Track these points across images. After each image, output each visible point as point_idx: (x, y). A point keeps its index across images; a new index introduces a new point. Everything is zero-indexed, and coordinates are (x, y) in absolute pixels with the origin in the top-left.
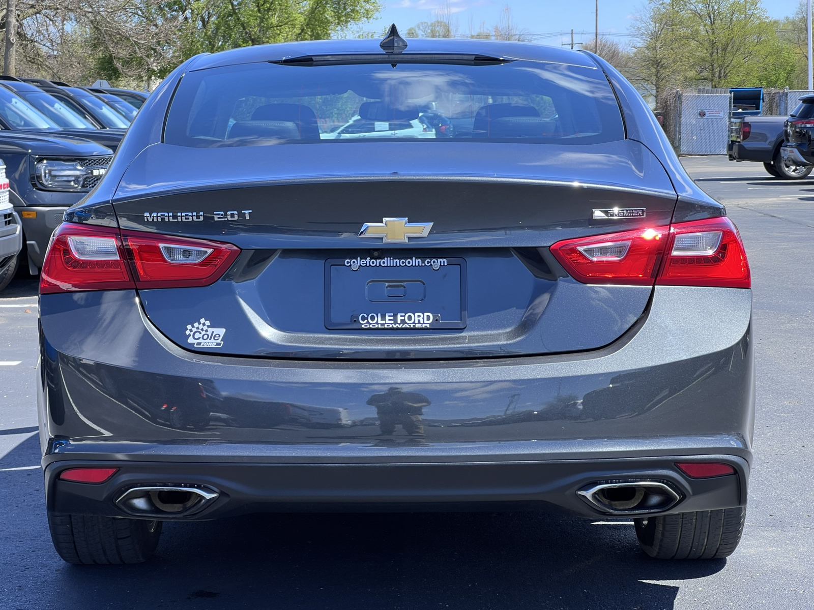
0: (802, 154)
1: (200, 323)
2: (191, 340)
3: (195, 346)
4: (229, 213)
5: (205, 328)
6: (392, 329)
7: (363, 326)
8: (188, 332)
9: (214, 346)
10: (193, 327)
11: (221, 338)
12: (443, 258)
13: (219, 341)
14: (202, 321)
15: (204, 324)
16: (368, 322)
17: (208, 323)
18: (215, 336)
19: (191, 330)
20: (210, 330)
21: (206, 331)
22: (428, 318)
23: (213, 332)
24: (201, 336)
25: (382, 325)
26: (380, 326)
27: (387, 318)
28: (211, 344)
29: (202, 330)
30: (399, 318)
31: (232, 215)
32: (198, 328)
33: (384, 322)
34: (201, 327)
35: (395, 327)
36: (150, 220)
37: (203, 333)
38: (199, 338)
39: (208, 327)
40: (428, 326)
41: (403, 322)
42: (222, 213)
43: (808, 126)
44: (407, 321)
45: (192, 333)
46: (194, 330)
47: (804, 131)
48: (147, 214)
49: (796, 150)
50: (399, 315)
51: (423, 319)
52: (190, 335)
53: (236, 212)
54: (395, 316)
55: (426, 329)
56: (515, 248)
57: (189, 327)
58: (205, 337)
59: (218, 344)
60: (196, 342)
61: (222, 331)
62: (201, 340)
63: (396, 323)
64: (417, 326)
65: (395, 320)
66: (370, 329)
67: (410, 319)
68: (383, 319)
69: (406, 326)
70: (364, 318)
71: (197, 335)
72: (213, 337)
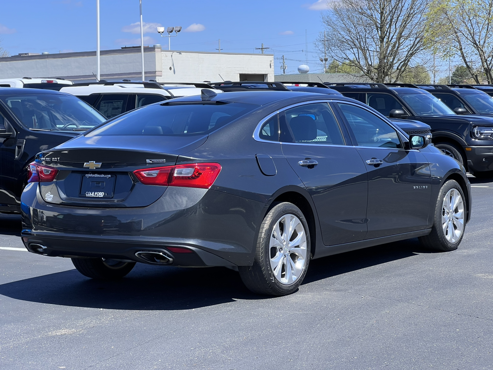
6: (93, 197)
7: (86, 196)
8: (46, 196)
12: (110, 175)
16: (88, 195)
22: (103, 194)
25: (91, 196)
26: (90, 196)
27: (93, 193)
30: (96, 194)
33: (91, 195)
35: (94, 196)
39: (50, 194)
40: (102, 197)
41: (96, 195)
44: (97, 195)
46: (47, 195)
50: (96, 193)
51: (101, 194)
53: (56, 158)
54: (95, 193)
59: (51, 200)
60: (47, 199)
61: (52, 196)
63: (94, 195)
64: (100, 196)
65: (94, 194)
66: (88, 197)
67: (98, 194)
68: (92, 194)
69: (97, 196)
70: (87, 193)
71: (48, 197)
72: (51, 197)
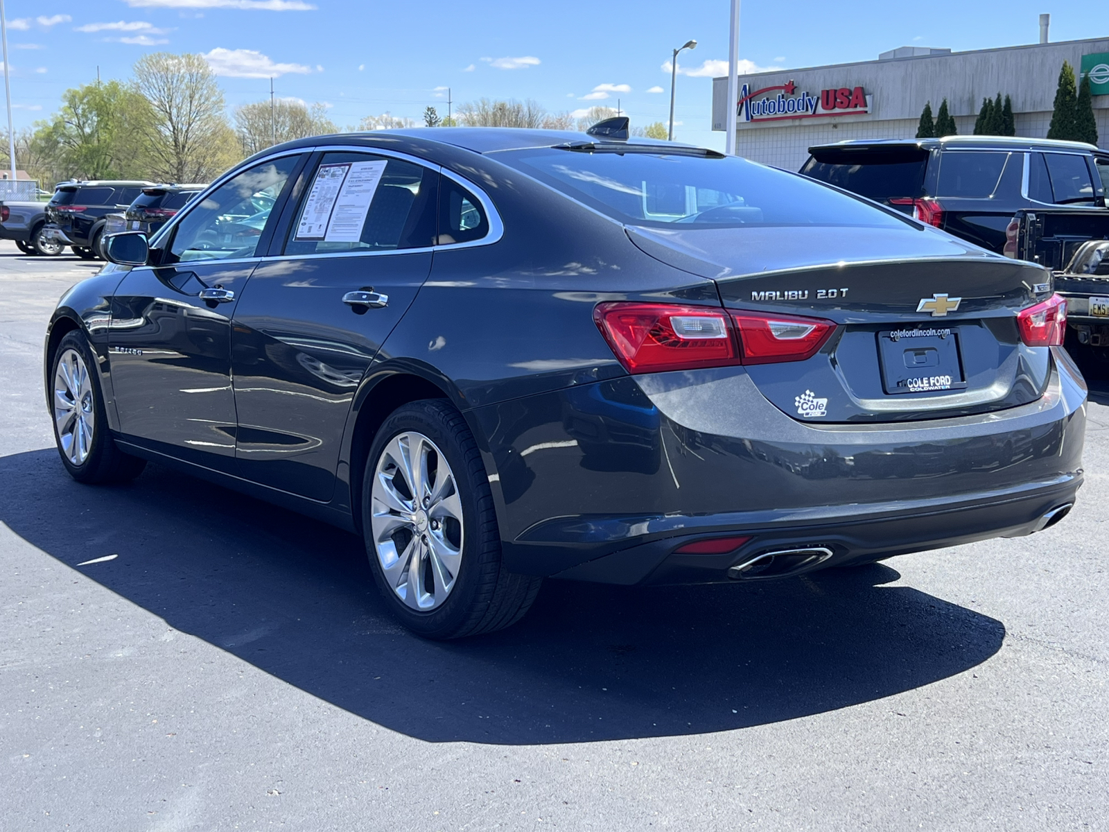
0: (67, 234)
1: (806, 395)
2: (800, 411)
3: (805, 416)
4: (830, 291)
5: (811, 399)
6: (929, 391)
7: (911, 390)
8: (797, 404)
9: (819, 415)
10: (801, 398)
11: (824, 408)
12: (947, 328)
13: (823, 410)
14: (808, 392)
15: (809, 396)
16: (914, 387)
17: (812, 394)
18: (819, 406)
19: (799, 402)
20: (815, 401)
21: (812, 402)
22: (948, 380)
23: (817, 403)
24: (808, 406)
25: (923, 388)
26: (921, 389)
27: (925, 382)
28: (816, 413)
29: (809, 401)
30: (932, 382)
31: (833, 294)
32: (805, 399)
33: (923, 386)
34: (807, 398)
35: (930, 389)
36: (757, 299)
37: (810, 403)
38: (807, 409)
39: (813, 397)
40: (949, 387)
41: (934, 385)
42: (824, 291)
43: (71, 211)
44: (936, 384)
45: (800, 405)
46: (802, 401)
47: (67, 216)
48: (754, 294)
49: (60, 231)
50: (931, 379)
51: (944, 381)
52: (799, 406)
53: (835, 291)
54: (929, 380)
55: (948, 389)
56: (985, 319)
57: (797, 399)
58: (812, 407)
59: (823, 413)
60: (804, 412)
61: (824, 401)
62: (808, 411)
63: (930, 386)
64: (943, 388)
65: (929, 383)
66: (916, 392)
67: (938, 382)
68: (922, 383)
69: (936, 388)
70: (911, 383)
71: (805, 406)
72: (818, 407)
